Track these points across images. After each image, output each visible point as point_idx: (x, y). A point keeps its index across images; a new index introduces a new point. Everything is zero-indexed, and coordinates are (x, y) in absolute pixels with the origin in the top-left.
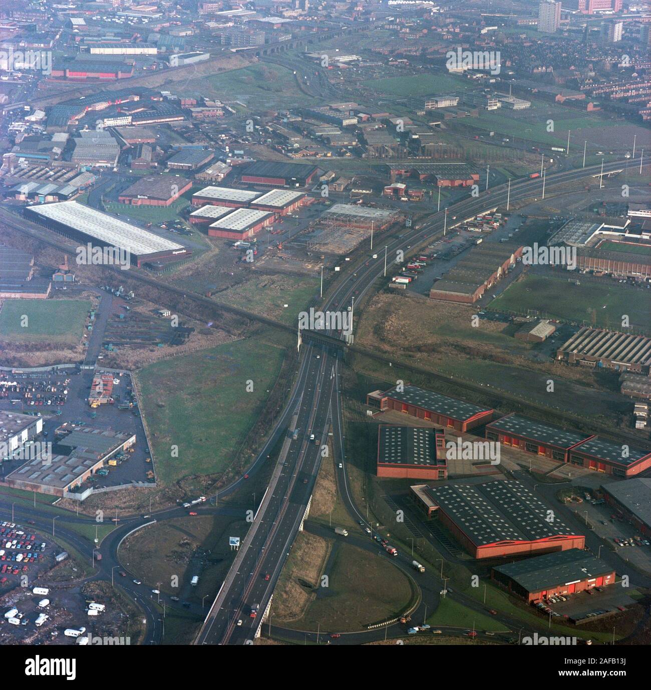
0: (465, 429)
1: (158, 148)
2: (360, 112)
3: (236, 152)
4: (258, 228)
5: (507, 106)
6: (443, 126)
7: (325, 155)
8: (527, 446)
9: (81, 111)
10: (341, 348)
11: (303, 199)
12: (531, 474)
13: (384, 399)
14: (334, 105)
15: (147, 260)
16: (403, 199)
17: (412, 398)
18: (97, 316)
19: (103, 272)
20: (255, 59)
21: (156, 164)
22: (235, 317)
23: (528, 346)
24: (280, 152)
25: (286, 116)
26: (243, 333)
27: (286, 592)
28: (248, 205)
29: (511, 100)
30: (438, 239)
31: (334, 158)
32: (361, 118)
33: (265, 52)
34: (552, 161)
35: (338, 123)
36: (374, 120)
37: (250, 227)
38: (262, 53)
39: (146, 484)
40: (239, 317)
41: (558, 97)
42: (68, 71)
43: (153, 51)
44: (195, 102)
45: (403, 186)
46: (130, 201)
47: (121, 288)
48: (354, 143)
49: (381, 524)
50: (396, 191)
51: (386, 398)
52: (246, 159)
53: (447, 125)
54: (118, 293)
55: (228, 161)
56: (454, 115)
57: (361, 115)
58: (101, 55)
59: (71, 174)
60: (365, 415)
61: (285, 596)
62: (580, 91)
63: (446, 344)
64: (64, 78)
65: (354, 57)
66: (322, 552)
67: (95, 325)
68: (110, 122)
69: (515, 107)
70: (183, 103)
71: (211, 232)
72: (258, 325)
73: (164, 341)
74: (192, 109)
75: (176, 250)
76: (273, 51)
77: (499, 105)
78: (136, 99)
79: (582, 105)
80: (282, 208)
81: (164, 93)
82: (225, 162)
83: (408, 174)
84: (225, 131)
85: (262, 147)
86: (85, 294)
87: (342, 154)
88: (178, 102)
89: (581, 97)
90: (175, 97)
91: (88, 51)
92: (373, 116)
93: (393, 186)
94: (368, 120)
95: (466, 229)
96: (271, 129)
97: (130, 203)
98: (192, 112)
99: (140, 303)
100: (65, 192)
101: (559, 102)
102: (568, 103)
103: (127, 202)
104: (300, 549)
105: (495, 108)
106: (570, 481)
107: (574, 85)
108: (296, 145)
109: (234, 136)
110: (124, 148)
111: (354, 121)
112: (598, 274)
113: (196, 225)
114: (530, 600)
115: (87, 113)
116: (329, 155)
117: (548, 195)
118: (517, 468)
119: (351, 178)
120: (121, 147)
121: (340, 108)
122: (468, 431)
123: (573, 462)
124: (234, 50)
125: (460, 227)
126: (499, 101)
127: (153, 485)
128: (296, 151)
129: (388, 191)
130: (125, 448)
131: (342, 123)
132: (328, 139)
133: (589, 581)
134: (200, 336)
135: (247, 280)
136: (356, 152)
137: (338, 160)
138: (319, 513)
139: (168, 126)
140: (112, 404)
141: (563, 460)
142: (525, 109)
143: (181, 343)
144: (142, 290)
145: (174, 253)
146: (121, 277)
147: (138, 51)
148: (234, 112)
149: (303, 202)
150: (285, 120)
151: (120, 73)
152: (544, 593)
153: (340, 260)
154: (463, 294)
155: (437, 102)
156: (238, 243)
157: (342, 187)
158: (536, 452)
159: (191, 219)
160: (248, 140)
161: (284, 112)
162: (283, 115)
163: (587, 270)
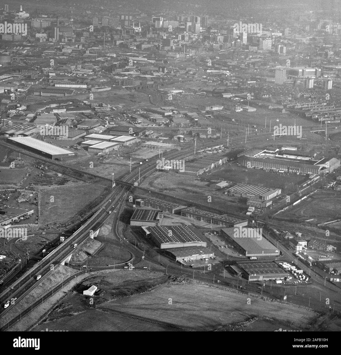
0: (173, 212)
1: (75, 120)
2: (174, 110)
3: (111, 123)
4: (111, 149)
5: (245, 111)
6: (212, 117)
7: (152, 126)
8: (197, 217)
9: (44, 107)
10: (131, 187)
11: (135, 140)
12: (196, 227)
13: (142, 202)
14: (163, 108)
15: (57, 157)
16: (181, 141)
17: (154, 202)
18: (29, 175)
19: (36, 160)
20: (133, 91)
21: (72, 126)
22: (89, 176)
23: (214, 190)
24: (132, 124)
25: (139, 111)
26: (91, 182)
27: (79, 254)
28: (109, 140)
29: (247, 108)
30: (191, 155)
31: (156, 126)
32: (174, 113)
33: (139, 88)
34: (257, 130)
35: (163, 114)
36: (179, 113)
37: (107, 148)
38: (137, 89)
39: (34, 225)
40: (90, 176)
41: (270, 107)
42: (42, 92)
43: (85, 86)
44: (98, 105)
45: (182, 136)
46: (56, 138)
47: (42, 166)
48: (167, 122)
49: (126, 238)
50: (179, 138)
51: (143, 201)
52: (114, 125)
53: (214, 116)
54: (41, 168)
55: (106, 126)
56: (218, 113)
57: (175, 111)
58: (59, 87)
59: (31, 128)
60: (132, 207)
61: (78, 255)
62: (281, 105)
63: (178, 188)
64: (40, 95)
65: (181, 91)
66: (99, 246)
67: (27, 178)
68: (55, 111)
69: (249, 111)
70: (92, 105)
71: (89, 150)
72: (98, 179)
73: (56, 184)
74: (96, 107)
75: (70, 154)
76: (143, 88)
77: (241, 109)
78: (71, 103)
79: (280, 110)
80: (124, 142)
81: (85, 102)
82: (104, 126)
83: (188, 133)
84: (109, 116)
85: (124, 122)
86: (26, 168)
87: (160, 125)
88: (90, 106)
89: (282, 107)
90: (90, 103)
91: (54, 85)
92: (180, 112)
93: (178, 136)
94: (177, 114)
95: (206, 152)
96: (130, 116)
97: (56, 139)
98: (95, 108)
99: (49, 172)
100: (26, 133)
101: (270, 109)
102: (274, 110)
103: (54, 139)
104: (89, 243)
105: (240, 111)
106: (210, 229)
107: (279, 103)
108: (139, 121)
109: (113, 118)
110: (59, 120)
111: (171, 113)
112: (257, 169)
113: (83, 147)
114: (177, 260)
115: (46, 109)
116: (154, 125)
117: (248, 142)
118: (190, 224)
119: (160, 134)
120: (58, 120)
121: (165, 109)
122: (175, 213)
123: (214, 223)
124: (124, 87)
125: (203, 152)
126: (241, 108)
127: (37, 225)
128: (139, 123)
129: (175, 138)
130: (28, 214)
131: (164, 114)
132: (156, 120)
133: (203, 255)
134: (72, 183)
135: (99, 166)
136: (167, 125)
137: (157, 128)
138: (102, 235)
139: (83, 113)
140: (27, 202)
141: (210, 223)
142: (253, 112)
143: (63, 184)
144: (51, 167)
145: (69, 155)
146: (43, 162)
147: (78, 86)
148: (116, 109)
149: (135, 141)
150: (138, 113)
151: (66, 94)
152: (183, 258)
153: (144, 161)
154: (192, 172)
155: (212, 107)
156: (100, 154)
157: (155, 137)
158: (200, 220)
159: (81, 145)
160: (118, 119)
161: (138, 110)
162: (138, 111)
163: (253, 167)
